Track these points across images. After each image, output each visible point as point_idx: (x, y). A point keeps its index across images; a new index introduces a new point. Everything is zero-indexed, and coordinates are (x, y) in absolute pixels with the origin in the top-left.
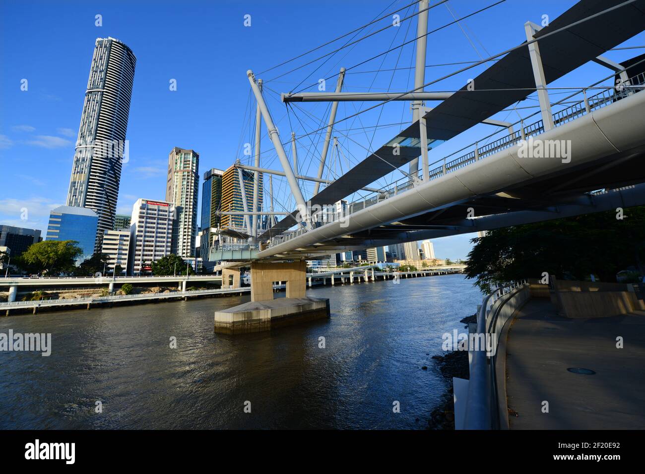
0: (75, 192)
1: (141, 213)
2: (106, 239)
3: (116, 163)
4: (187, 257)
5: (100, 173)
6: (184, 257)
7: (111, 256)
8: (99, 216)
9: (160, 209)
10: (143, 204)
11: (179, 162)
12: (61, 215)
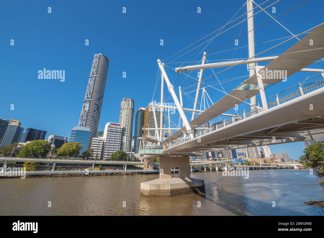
0: (82, 120)
1: (108, 129)
2: (93, 142)
3: (99, 106)
4: (127, 151)
5: (93, 111)
6: (126, 151)
7: (95, 150)
8: (91, 131)
9: (116, 127)
10: (109, 125)
11: (126, 105)
12: (76, 130)
